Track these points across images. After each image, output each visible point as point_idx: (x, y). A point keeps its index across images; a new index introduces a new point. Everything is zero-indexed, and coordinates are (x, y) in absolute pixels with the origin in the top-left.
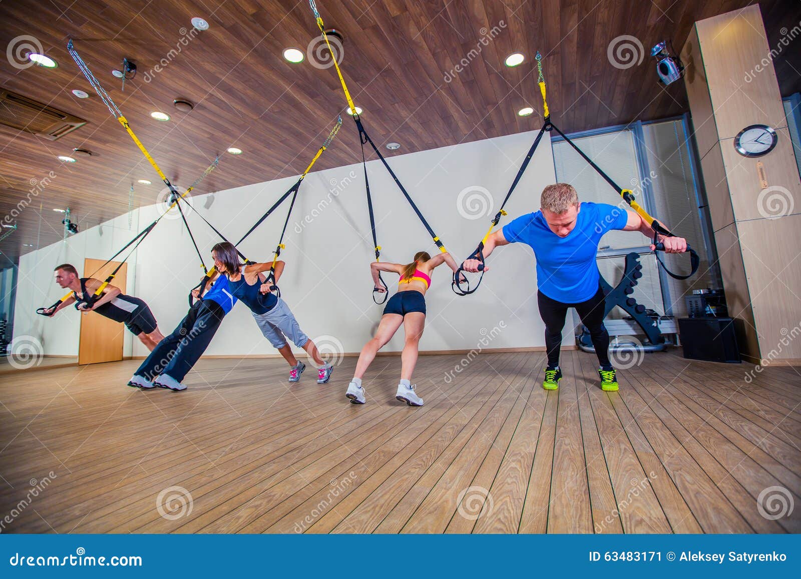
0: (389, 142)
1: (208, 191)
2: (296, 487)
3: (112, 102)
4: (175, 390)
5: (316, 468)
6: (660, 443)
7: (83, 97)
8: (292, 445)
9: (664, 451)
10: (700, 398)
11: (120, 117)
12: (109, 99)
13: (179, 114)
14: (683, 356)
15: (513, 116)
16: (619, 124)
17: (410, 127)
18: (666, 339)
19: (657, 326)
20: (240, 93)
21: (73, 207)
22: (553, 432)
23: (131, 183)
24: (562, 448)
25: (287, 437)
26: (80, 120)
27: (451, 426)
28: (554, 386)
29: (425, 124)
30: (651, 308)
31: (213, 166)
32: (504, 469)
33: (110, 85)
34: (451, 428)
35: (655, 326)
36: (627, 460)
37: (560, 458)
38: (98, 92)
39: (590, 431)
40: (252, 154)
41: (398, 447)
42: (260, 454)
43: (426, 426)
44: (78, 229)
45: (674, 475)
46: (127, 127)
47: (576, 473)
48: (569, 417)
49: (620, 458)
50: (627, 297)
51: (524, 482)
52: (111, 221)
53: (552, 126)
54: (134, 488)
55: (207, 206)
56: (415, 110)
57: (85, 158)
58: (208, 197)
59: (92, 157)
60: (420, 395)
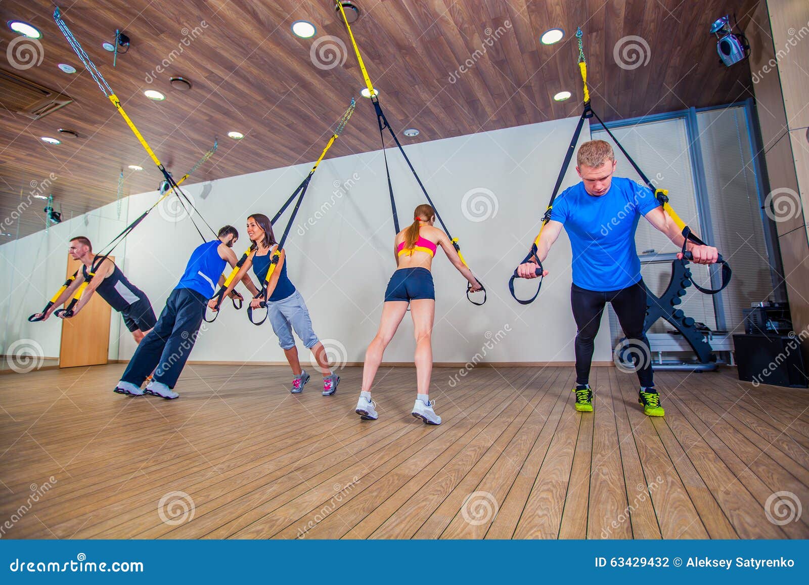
0: (407, 128)
1: (205, 179)
2: (301, 511)
3: (102, 78)
4: (168, 398)
5: (322, 491)
6: (714, 477)
7: (70, 72)
8: (296, 464)
9: (719, 486)
10: (759, 426)
11: (111, 95)
12: (100, 74)
13: (174, 92)
14: (738, 377)
15: (547, 101)
16: (669, 110)
17: (431, 112)
18: (718, 358)
19: (707, 342)
20: (243, 71)
21: (56, 192)
22: (588, 459)
23: (120, 168)
24: (600, 477)
25: (290, 455)
26: (65, 97)
27: (473, 449)
28: (589, 408)
29: (448, 108)
30: (701, 322)
31: (211, 152)
32: (534, 499)
33: (100, 59)
34: (473, 451)
35: (706, 342)
36: (675, 495)
37: (597, 489)
38: (87, 67)
39: (631, 461)
40: (254, 139)
41: (413, 471)
42: (260, 473)
43: (445, 447)
44: (61, 217)
45: (732, 516)
46: (119, 106)
47: (616, 508)
48: (607, 442)
49: (667, 492)
50: (674, 308)
51: (557, 515)
52: (98, 210)
53: (592, 112)
54: (122, 507)
55: (204, 196)
56: (437, 93)
57: (72, 140)
58: (204, 186)
59: (80, 140)
60: (437, 411)
